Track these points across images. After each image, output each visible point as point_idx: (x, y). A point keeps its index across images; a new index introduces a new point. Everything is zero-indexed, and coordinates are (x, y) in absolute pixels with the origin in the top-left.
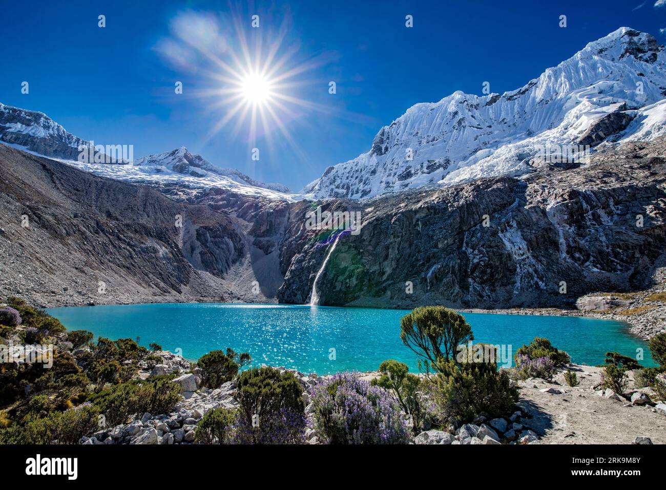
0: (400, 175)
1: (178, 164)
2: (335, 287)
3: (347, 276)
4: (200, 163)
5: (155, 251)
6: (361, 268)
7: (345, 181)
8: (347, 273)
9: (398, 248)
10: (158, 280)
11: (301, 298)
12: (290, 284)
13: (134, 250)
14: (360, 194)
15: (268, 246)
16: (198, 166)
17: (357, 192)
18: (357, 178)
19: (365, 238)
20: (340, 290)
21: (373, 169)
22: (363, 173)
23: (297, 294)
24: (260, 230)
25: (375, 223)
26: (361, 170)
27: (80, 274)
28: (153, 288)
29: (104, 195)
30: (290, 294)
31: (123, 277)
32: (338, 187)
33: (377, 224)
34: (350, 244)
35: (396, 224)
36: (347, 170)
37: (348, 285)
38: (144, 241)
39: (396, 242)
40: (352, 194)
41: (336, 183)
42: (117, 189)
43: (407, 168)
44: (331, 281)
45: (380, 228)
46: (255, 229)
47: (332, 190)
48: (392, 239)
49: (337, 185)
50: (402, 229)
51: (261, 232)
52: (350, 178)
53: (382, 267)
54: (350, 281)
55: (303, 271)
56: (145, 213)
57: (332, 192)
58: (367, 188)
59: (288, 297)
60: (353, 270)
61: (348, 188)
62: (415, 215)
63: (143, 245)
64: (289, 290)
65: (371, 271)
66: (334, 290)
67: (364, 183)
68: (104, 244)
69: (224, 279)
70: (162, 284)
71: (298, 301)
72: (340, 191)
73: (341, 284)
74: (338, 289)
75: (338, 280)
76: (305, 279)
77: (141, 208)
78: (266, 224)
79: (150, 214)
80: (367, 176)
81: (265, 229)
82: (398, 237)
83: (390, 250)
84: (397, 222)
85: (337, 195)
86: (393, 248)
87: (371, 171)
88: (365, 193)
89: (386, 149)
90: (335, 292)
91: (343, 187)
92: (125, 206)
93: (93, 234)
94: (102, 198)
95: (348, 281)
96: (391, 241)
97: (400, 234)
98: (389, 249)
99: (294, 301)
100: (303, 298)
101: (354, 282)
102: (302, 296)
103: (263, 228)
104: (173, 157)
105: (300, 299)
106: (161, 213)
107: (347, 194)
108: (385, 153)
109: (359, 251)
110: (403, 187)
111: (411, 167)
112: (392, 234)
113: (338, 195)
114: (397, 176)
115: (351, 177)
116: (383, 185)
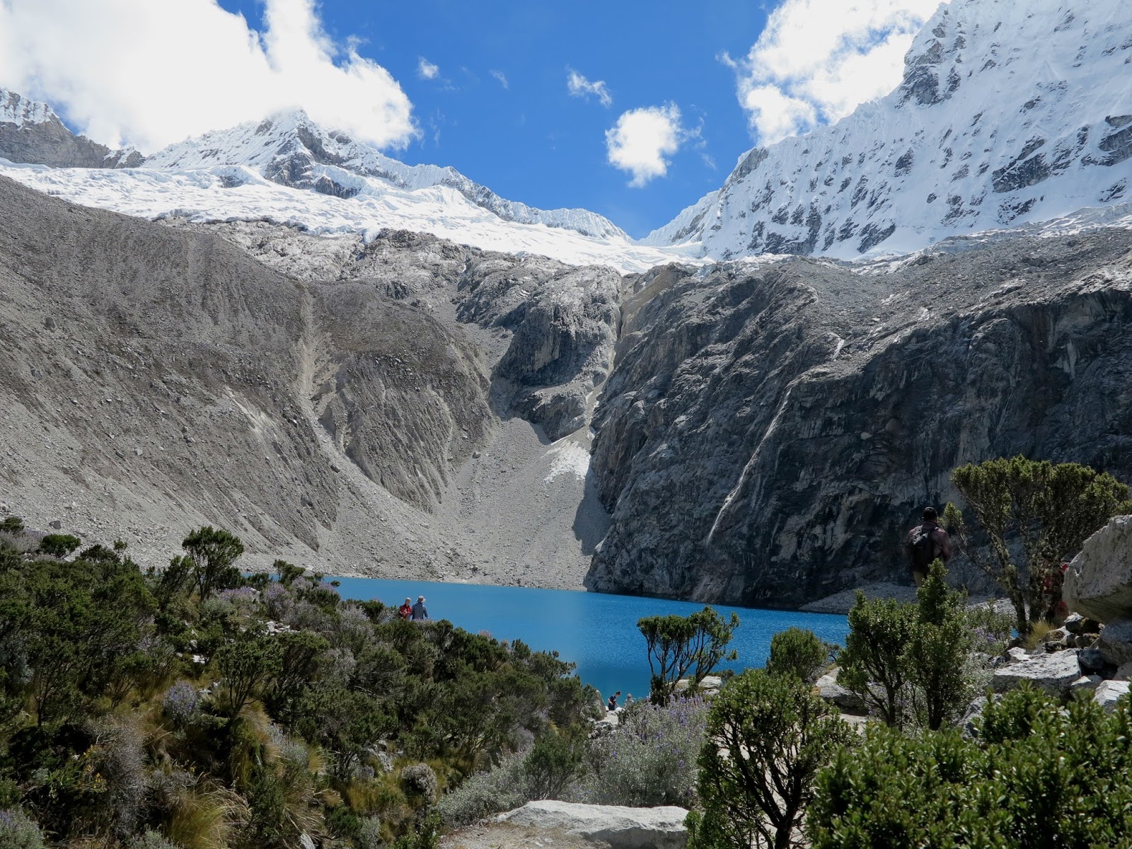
0: (1003, 171)
1: (279, 158)
2: (776, 550)
3: (816, 517)
4: (343, 153)
5: (244, 425)
6: (861, 490)
7: (803, 200)
8: (817, 507)
9: (991, 430)
10: (256, 507)
11: (667, 578)
12: (630, 535)
13: (190, 421)
14: (856, 241)
15: (559, 414)
16: (338, 161)
17: (846, 234)
18: (845, 184)
19: (880, 396)
20: (794, 557)
21: (902, 153)
22: (868, 167)
23: (652, 566)
24: (533, 364)
25: (913, 346)
26: (862, 157)
27: (73, 486)
28: (246, 530)
29: (100, 265)
30: (632, 564)
31: (170, 497)
32: (780, 219)
33: (920, 351)
34: (829, 414)
35: (986, 351)
36: (812, 160)
37: (819, 543)
38: (214, 398)
39: (983, 409)
40: (829, 242)
41: (774, 206)
42: (131, 243)
43: (1029, 148)
44: (762, 530)
45: (930, 363)
46: (515, 360)
47: (760, 227)
48: (969, 402)
49: (775, 212)
50: (1007, 368)
51: (536, 368)
52: (821, 187)
53: (933, 492)
54: (825, 532)
55: (672, 496)
56: (206, 315)
57: (760, 235)
58: (880, 219)
59: (624, 573)
60: (836, 498)
61: (815, 221)
62: (1056, 320)
63: (209, 407)
64: (628, 552)
65: (896, 503)
66: (774, 559)
67: (872, 203)
68: (118, 406)
69: (430, 512)
70: (267, 522)
71: (657, 586)
72: (788, 231)
73: (795, 539)
74: (786, 553)
75: (787, 527)
76: (679, 521)
77: (197, 298)
78: (551, 342)
79: (221, 316)
80: (880, 179)
81: (548, 359)
82: (993, 393)
83: (964, 436)
84: (991, 345)
85: (775, 244)
86: (973, 429)
87: (895, 159)
88: (872, 237)
89: (954, 83)
90: (775, 563)
91: (797, 219)
92: (154, 293)
93: (90, 376)
94: (93, 271)
95: (818, 530)
96: (968, 405)
97: (1001, 385)
98: (958, 431)
99: (641, 586)
100: (671, 579)
101: (838, 534)
102: (671, 574)
103: (542, 357)
104: (267, 138)
105: (663, 582)
106: (247, 312)
107: (812, 241)
108: (948, 97)
109: (858, 437)
110: (1012, 213)
111: (1041, 143)
112: (973, 383)
113: (779, 243)
114: (989, 173)
115: (827, 183)
116: (942, 207)
